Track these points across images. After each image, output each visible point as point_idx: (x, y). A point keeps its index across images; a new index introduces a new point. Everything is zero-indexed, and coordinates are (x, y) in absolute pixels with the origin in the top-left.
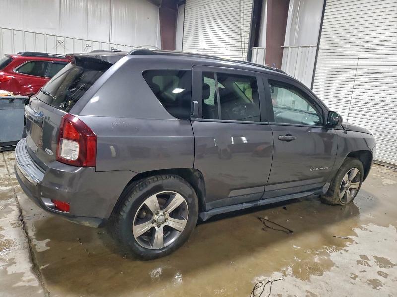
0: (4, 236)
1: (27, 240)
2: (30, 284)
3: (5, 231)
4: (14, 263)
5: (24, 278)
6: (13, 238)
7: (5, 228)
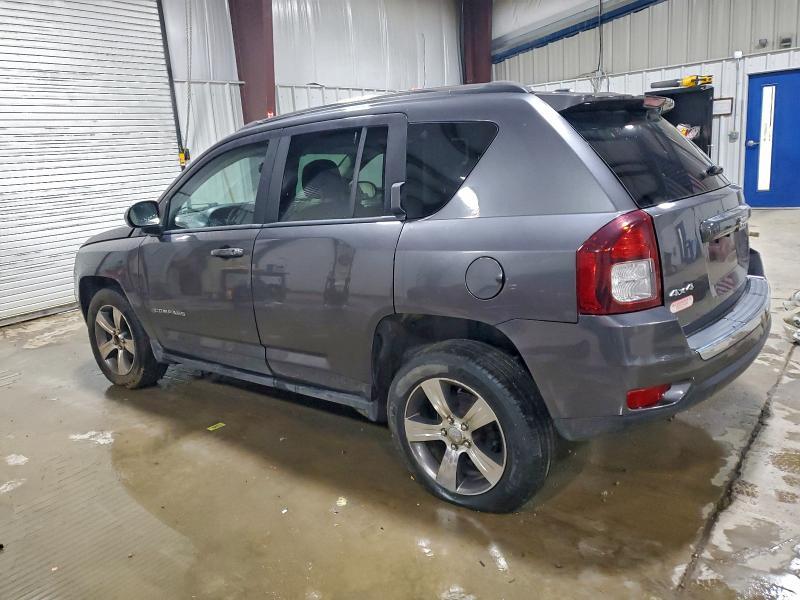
0: (784, 478)
1: (749, 452)
2: (784, 407)
3: (777, 487)
4: (789, 433)
5: (788, 414)
6: (770, 467)
7: (773, 493)
